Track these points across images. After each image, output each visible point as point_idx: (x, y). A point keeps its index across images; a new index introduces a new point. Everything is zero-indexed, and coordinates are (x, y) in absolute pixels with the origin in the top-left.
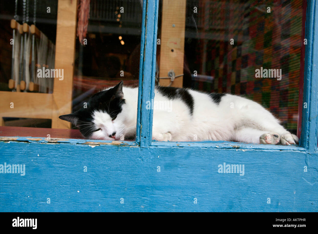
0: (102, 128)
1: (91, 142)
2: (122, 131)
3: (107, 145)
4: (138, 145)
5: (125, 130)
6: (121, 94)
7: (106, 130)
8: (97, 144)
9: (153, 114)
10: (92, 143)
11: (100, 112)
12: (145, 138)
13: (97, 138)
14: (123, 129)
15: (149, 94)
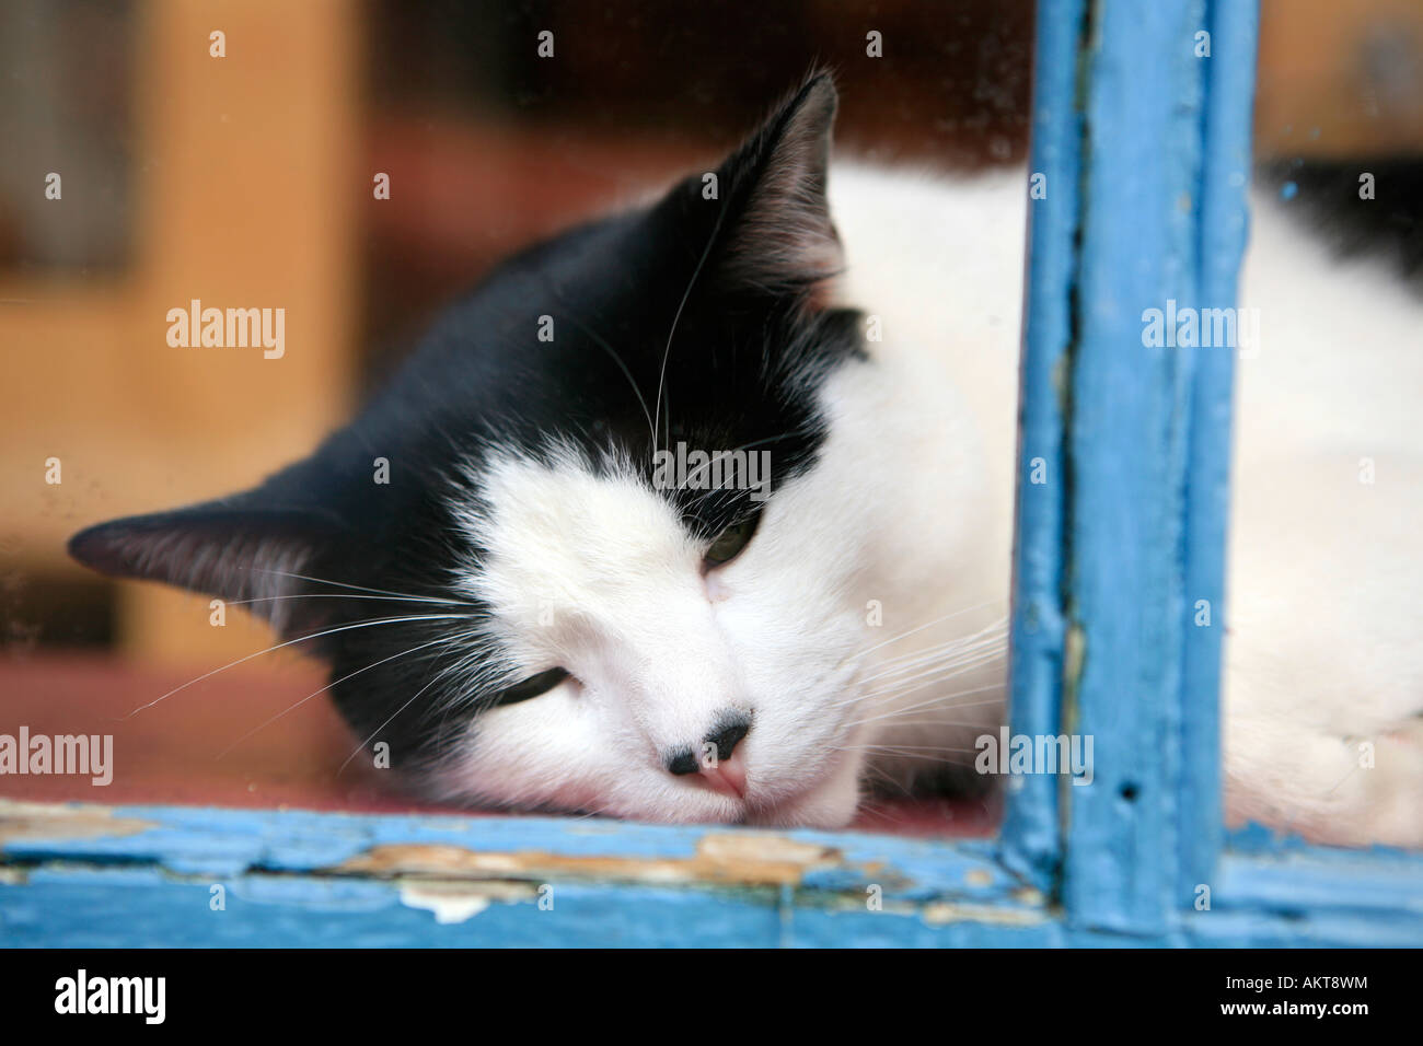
0: (578, 665)
1: (422, 847)
2: (829, 702)
3: (631, 883)
4: (1030, 886)
5: (866, 689)
6: (807, 252)
7: (630, 693)
8: (512, 880)
9: (1223, 476)
10: (443, 861)
11: (551, 466)
12: (1123, 807)
13: (516, 789)
14: (848, 669)
15: (1180, 215)
